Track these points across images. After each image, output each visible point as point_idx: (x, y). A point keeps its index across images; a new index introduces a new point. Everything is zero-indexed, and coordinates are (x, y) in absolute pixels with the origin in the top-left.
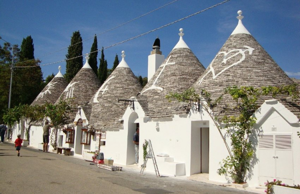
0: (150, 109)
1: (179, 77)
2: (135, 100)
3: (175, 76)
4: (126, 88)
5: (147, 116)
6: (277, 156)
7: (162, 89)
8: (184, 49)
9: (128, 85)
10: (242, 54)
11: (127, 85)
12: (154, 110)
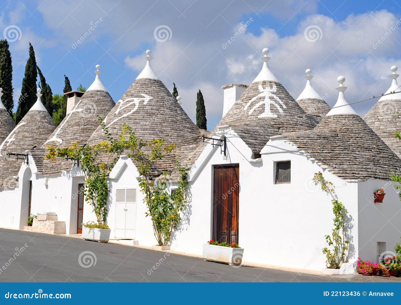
0: (44, 165)
1: (82, 127)
2: (29, 154)
3: (79, 125)
4: (37, 139)
5: (40, 172)
6: (127, 208)
7: (61, 141)
8: (98, 91)
9: (41, 134)
10: (136, 104)
11: (38, 134)
12: (48, 166)
